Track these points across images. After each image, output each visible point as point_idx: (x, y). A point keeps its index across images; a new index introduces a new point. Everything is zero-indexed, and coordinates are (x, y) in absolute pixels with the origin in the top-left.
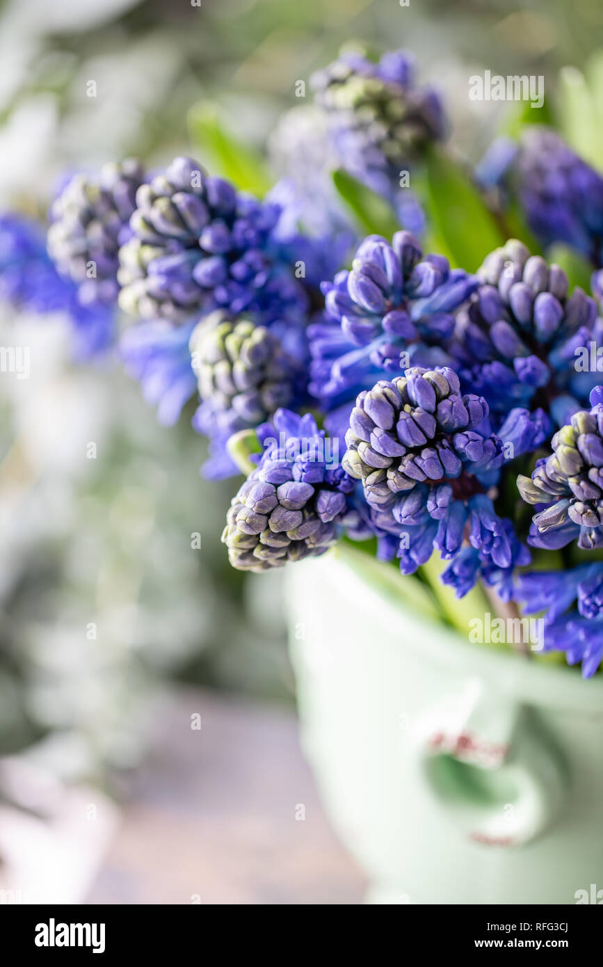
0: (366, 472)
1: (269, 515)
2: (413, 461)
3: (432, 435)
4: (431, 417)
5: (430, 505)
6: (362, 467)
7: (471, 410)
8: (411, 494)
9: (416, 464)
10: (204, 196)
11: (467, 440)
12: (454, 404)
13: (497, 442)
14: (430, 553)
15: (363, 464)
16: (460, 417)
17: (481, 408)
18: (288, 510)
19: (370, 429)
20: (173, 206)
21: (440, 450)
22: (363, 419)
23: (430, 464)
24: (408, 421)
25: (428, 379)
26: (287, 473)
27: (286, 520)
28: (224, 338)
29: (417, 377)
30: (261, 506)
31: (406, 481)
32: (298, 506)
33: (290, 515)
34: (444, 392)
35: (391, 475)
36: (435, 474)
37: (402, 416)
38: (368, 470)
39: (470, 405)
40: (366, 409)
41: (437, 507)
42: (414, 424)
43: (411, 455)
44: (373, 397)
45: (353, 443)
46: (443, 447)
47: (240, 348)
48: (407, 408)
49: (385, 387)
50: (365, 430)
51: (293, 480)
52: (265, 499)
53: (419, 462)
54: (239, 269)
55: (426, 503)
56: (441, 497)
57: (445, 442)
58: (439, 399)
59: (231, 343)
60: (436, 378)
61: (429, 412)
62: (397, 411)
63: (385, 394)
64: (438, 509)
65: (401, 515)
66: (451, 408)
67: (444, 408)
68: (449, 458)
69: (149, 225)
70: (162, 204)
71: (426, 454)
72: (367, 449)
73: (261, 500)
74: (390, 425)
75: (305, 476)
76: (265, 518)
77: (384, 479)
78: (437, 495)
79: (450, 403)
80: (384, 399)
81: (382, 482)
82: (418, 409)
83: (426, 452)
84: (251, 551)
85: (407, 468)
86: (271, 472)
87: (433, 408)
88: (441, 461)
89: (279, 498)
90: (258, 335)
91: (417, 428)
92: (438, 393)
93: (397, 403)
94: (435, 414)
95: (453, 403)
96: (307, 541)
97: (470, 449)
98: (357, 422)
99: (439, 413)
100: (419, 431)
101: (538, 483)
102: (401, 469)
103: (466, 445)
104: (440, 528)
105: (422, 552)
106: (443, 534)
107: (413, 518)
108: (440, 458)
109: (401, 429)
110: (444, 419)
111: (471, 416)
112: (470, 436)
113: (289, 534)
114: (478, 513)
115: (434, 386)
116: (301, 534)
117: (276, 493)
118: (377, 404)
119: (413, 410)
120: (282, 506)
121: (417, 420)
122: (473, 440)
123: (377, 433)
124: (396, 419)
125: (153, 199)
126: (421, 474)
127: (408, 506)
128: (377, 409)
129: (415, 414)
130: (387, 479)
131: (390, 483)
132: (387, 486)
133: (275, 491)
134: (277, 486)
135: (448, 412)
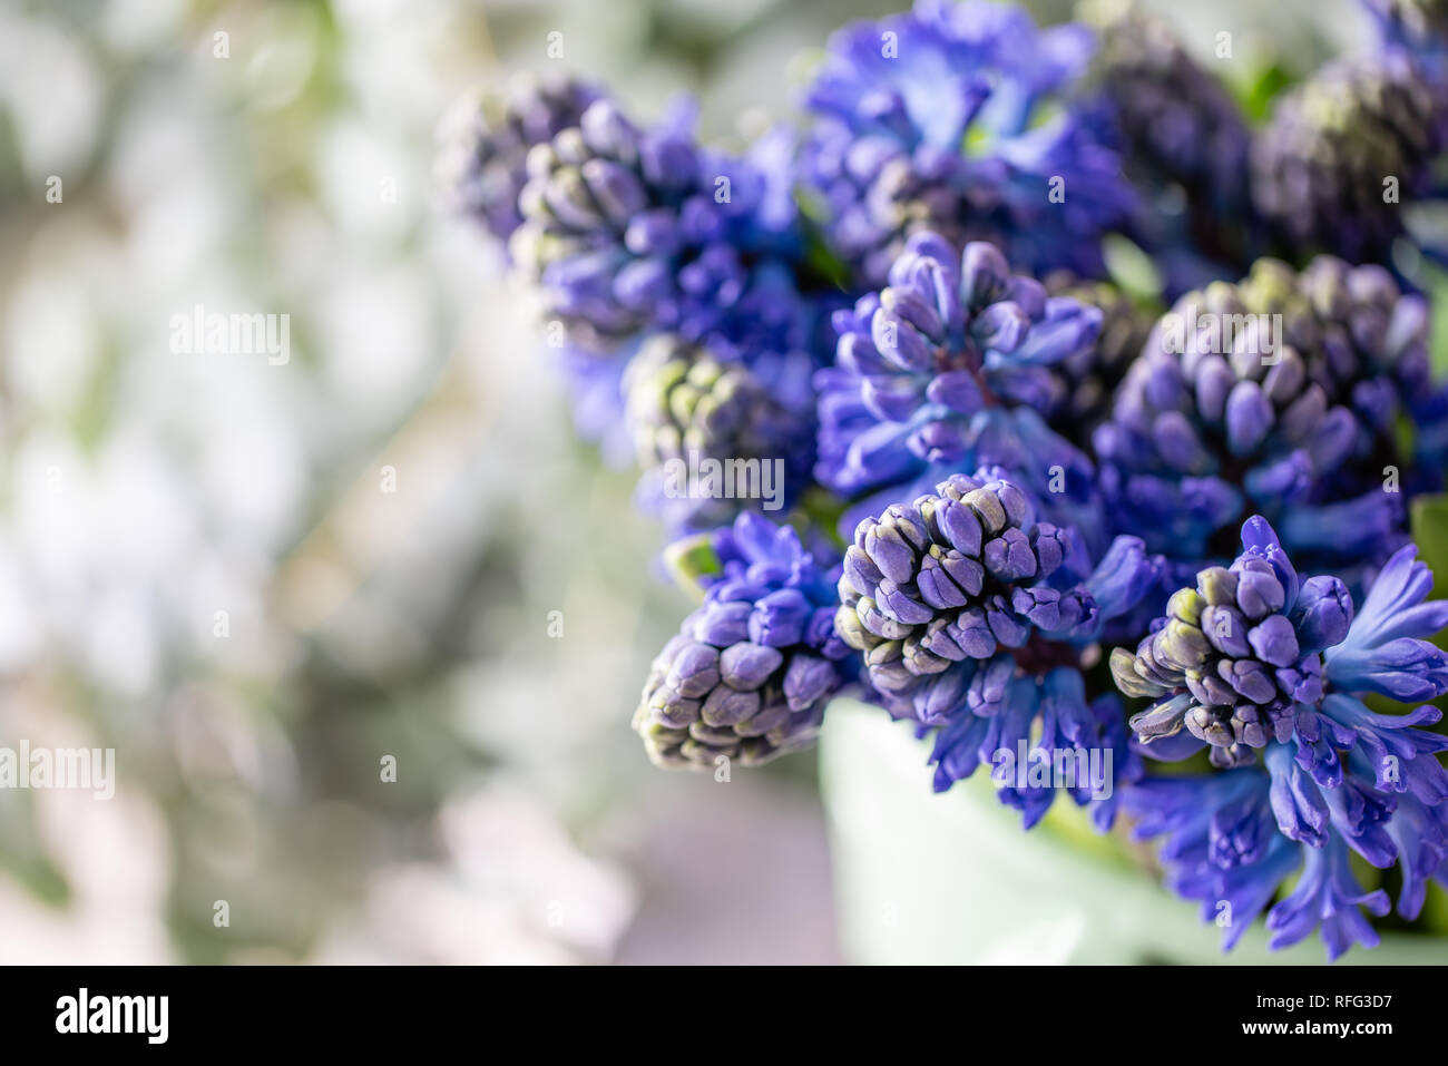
0: (871, 643)
1: (703, 700)
2: (944, 631)
3: (975, 591)
4: (973, 565)
5: (972, 698)
6: (864, 636)
7: (1041, 551)
8: (943, 680)
9: (949, 636)
10: (637, 169)
11: (1031, 602)
12: (1011, 547)
13: (1083, 601)
14: (975, 763)
15: (865, 632)
16: (1022, 567)
17: (1058, 549)
18: (736, 691)
19: (875, 581)
20: (584, 183)
21: (990, 613)
22: (863, 565)
23: (971, 638)
24: (934, 572)
25: (970, 506)
26: (740, 629)
27: (731, 708)
28: (669, 392)
29: (950, 504)
30: (689, 687)
31: (932, 661)
32: (752, 685)
33: (739, 699)
34: (995, 526)
35: (908, 650)
36: (981, 651)
37: (927, 563)
38: (874, 640)
39: (1040, 543)
40: (869, 550)
41: (983, 701)
42: (945, 577)
43: (941, 622)
44: (879, 535)
45: (850, 598)
46: (996, 609)
47: (693, 409)
48: (935, 550)
49: (899, 516)
50: (866, 581)
51: (748, 640)
52: (698, 676)
53: (955, 634)
54: (694, 278)
55: (967, 695)
56: (991, 685)
57: (998, 601)
58: (988, 536)
59: (682, 399)
60: (982, 505)
61: (971, 557)
62: (919, 554)
63: (898, 529)
64: (985, 705)
65: (925, 711)
66: (1006, 553)
67: (995, 551)
68: (1004, 626)
69: (549, 208)
70: (568, 178)
71: (966, 620)
72: (871, 611)
73: (690, 676)
74: (906, 577)
75: (769, 636)
76: (695, 705)
77: (896, 655)
78: (986, 680)
79: (1005, 544)
80: (897, 536)
81: (895, 660)
82: (952, 553)
83: (965, 619)
84: (678, 746)
85: (933, 642)
86: (714, 626)
87: (977, 552)
88: (991, 631)
89: (723, 672)
90: (725, 389)
91: (949, 583)
92: (986, 525)
93: (919, 542)
94: (981, 559)
95: (1009, 544)
96: (770, 736)
97: (1037, 617)
98: (853, 569)
99: (987, 559)
100: (953, 588)
101: (1140, 669)
102: (925, 642)
103: (1029, 610)
104: (992, 727)
105: (964, 764)
106: (995, 739)
107: (946, 716)
108: (988, 625)
109: (924, 583)
110: (996, 567)
111: (1042, 561)
112: (1036, 596)
113: (737, 728)
114: (1055, 703)
115: (980, 517)
116: (756, 727)
117: (718, 662)
118: (886, 544)
119: (944, 554)
120: (727, 686)
121: (950, 572)
122: (1040, 603)
123: (887, 586)
124: (917, 567)
125: (555, 168)
126: (959, 652)
127: (937, 698)
128: (885, 553)
129: (946, 562)
130: (902, 656)
131: (908, 662)
132: (902, 666)
133: (716, 659)
134: (721, 649)
135: (1001, 559)
